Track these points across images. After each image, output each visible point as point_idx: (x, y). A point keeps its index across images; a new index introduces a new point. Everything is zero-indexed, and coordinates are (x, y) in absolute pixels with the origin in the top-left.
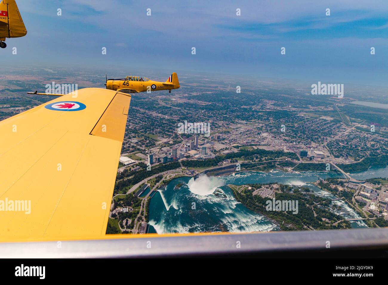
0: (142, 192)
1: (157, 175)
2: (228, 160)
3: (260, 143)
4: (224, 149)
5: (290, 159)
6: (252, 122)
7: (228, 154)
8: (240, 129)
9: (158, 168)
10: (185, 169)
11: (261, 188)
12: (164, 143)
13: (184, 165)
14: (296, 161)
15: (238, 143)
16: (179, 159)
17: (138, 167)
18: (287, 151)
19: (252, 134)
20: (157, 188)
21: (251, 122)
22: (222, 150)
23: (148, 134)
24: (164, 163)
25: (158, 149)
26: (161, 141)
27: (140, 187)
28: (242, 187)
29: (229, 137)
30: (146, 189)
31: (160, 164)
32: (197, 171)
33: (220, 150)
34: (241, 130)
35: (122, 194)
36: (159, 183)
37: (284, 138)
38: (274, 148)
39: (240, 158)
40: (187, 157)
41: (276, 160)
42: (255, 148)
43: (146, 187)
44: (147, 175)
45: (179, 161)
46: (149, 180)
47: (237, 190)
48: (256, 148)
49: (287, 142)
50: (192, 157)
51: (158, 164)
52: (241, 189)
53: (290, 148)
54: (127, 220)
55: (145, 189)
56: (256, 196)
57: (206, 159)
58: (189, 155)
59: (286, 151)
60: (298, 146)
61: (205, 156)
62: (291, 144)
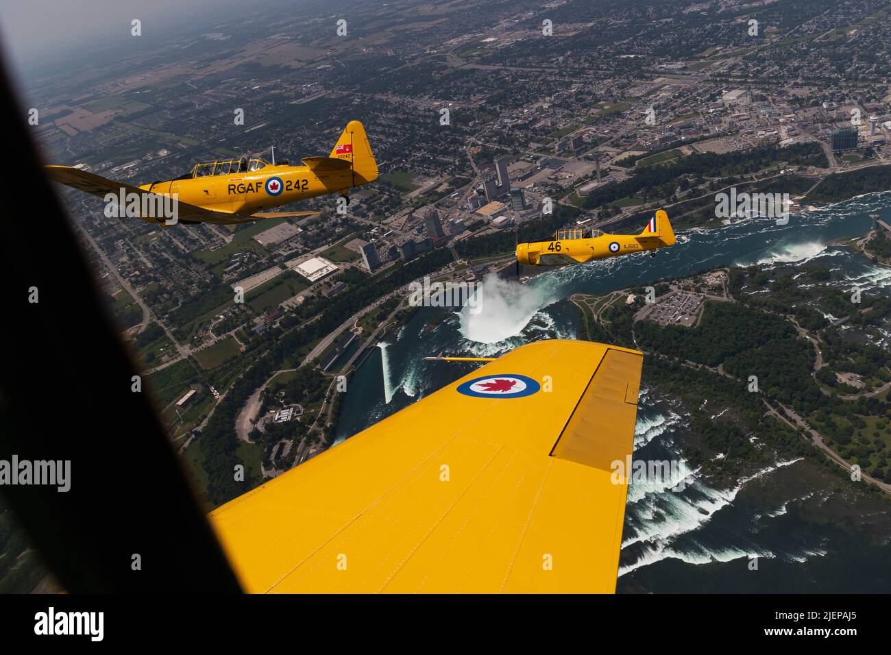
0: (337, 356)
1: (384, 299)
2: (591, 211)
3: (707, 131)
4: (586, 177)
5: (793, 169)
6: (704, 58)
7: (595, 192)
8: (658, 92)
9: (390, 276)
10: (463, 267)
11: (670, 290)
12: (424, 194)
13: (462, 255)
14: (815, 172)
15: (639, 148)
16: (451, 237)
17: (339, 283)
18: (791, 141)
19: (690, 102)
20: (377, 337)
21: (702, 60)
22: (582, 181)
23: (392, 173)
24: (407, 259)
25: (406, 214)
26: (419, 187)
27: (336, 341)
28: (607, 300)
29: (616, 132)
30: (348, 346)
31: (396, 263)
32: (496, 266)
33: (576, 183)
34: (663, 94)
35: (291, 368)
36: (386, 322)
37: (794, 95)
38: (749, 140)
39: (631, 198)
40: (472, 228)
41: (745, 180)
42: (686, 151)
43: (351, 339)
44: (361, 304)
45: (450, 244)
46: (364, 317)
47: (592, 309)
48: (690, 153)
49: (802, 107)
50: (488, 223)
51: (393, 263)
52: (605, 305)
53: (804, 127)
54: (282, 445)
55: (345, 347)
56: (640, 322)
57: (523, 224)
58: (482, 218)
59: (786, 141)
60: (834, 114)
61: (522, 216)
62: (814, 110)
